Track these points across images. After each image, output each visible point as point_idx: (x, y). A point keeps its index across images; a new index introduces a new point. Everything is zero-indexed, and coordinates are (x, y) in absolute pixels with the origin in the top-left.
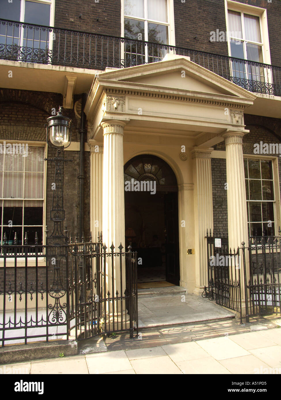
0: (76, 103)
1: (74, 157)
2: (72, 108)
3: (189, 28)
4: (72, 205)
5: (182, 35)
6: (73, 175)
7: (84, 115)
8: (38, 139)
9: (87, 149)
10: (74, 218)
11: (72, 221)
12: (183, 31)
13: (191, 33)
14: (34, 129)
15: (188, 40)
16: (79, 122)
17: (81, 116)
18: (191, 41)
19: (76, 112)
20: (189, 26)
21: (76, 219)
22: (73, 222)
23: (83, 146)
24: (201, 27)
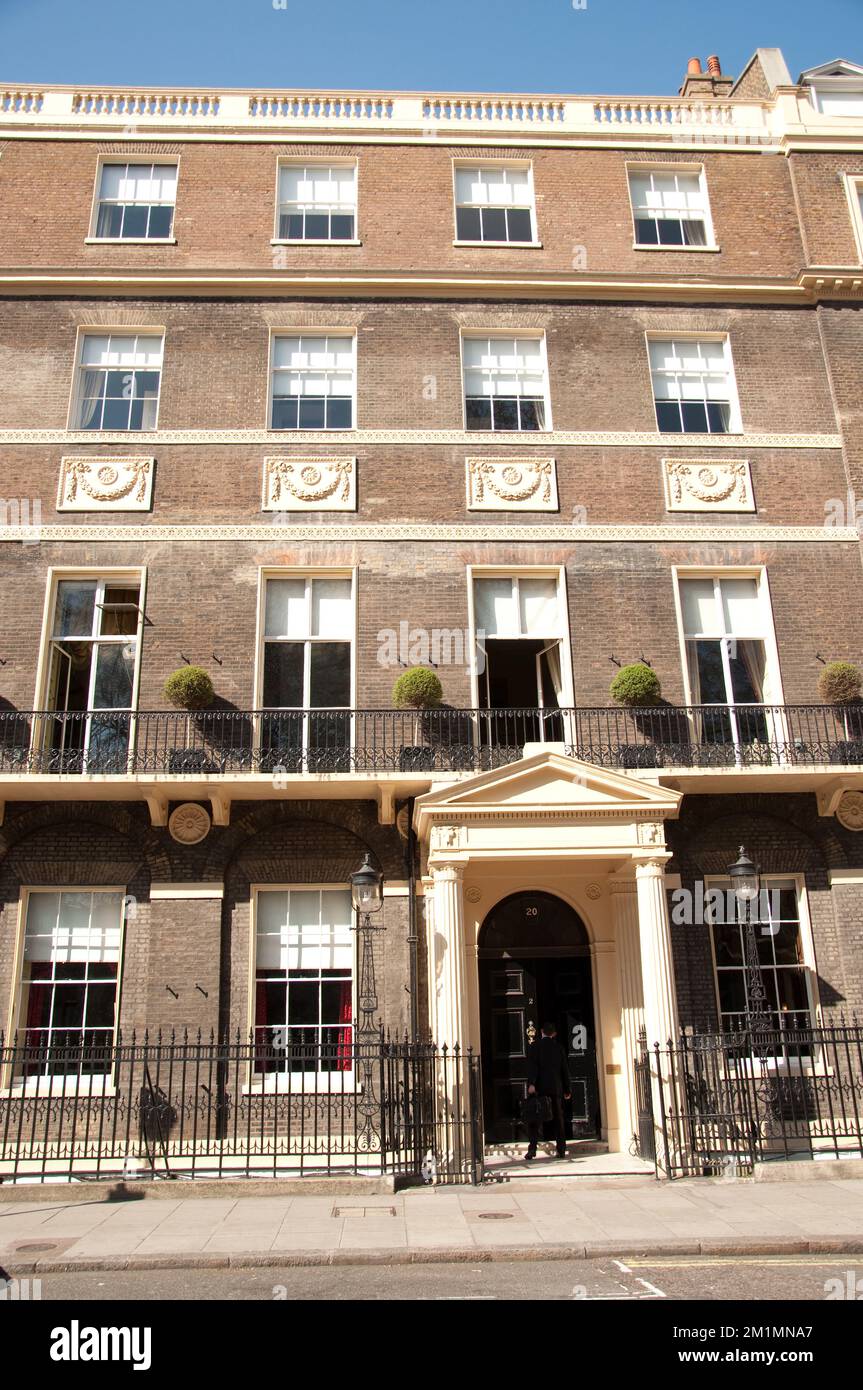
0: (399, 815)
1: (399, 906)
2: (393, 822)
3: (599, 641)
4: (398, 988)
5: (585, 657)
6: (399, 937)
7: (412, 833)
8: (340, 878)
9: (418, 893)
10: (402, 1010)
11: (399, 1013)
12: (586, 649)
13: (603, 649)
14: (334, 862)
15: (597, 665)
16: (405, 845)
17: (409, 835)
18: (603, 666)
19: (399, 828)
20: (599, 637)
21: (406, 1011)
22: (401, 1016)
23: (413, 889)
24: (624, 632)
